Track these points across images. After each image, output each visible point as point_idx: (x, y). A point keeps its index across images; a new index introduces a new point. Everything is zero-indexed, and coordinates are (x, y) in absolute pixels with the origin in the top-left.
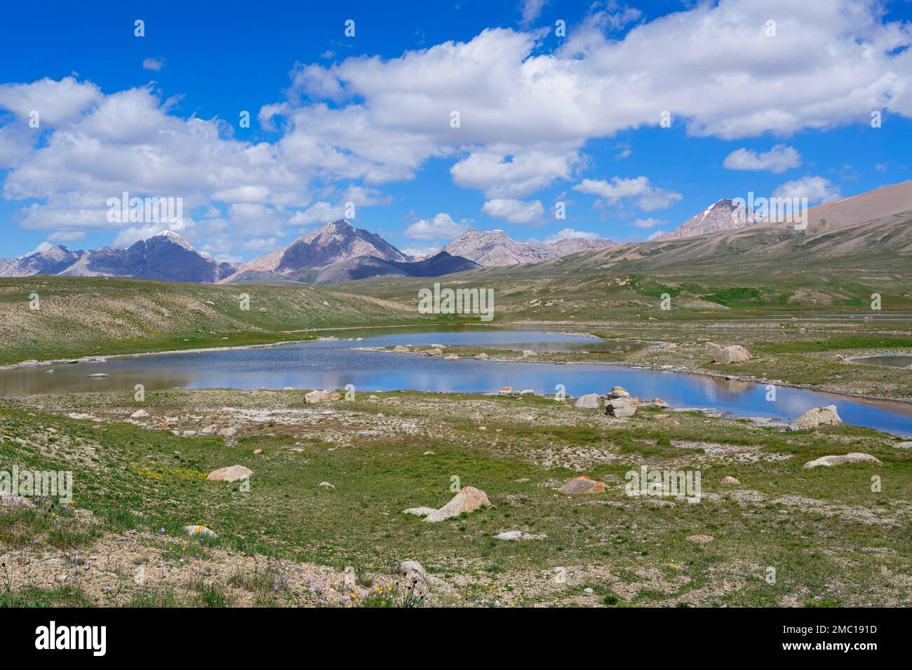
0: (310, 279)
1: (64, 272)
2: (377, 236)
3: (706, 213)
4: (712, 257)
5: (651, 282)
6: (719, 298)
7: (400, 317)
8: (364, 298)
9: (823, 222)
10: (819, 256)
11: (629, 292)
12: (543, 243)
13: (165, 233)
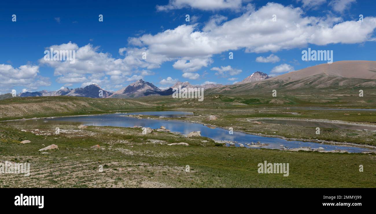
0: (132, 96)
1: (67, 94)
2: (152, 84)
3: (252, 76)
4: (253, 89)
5: (225, 97)
6: (246, 102)
7: (146, 107)
8: (136, 102)
9: (290, 78)
10: (288, 89)
11: (218, 100)
12: (200, 85)
13: (94, 84)
